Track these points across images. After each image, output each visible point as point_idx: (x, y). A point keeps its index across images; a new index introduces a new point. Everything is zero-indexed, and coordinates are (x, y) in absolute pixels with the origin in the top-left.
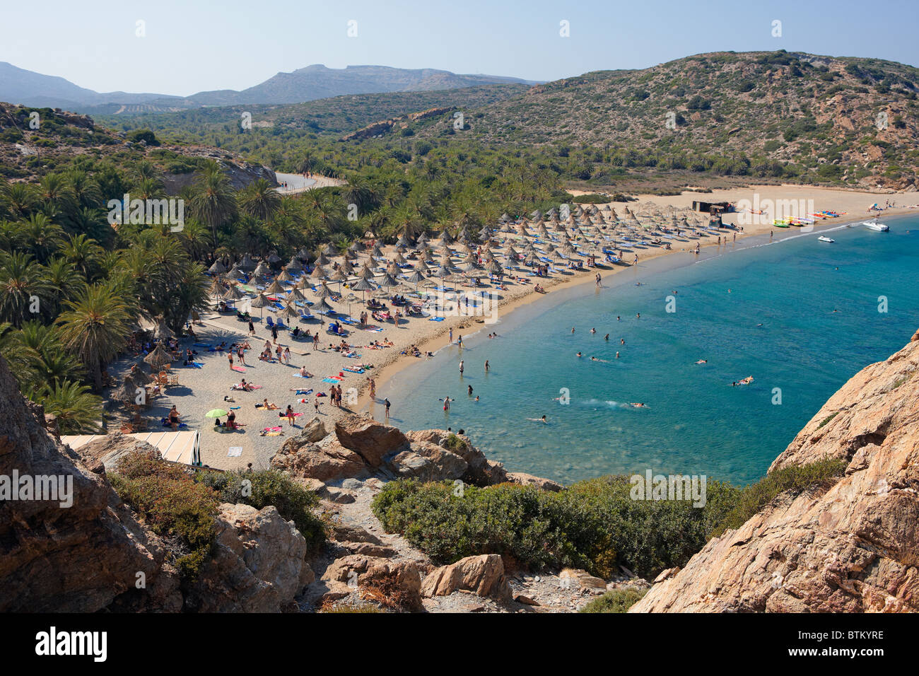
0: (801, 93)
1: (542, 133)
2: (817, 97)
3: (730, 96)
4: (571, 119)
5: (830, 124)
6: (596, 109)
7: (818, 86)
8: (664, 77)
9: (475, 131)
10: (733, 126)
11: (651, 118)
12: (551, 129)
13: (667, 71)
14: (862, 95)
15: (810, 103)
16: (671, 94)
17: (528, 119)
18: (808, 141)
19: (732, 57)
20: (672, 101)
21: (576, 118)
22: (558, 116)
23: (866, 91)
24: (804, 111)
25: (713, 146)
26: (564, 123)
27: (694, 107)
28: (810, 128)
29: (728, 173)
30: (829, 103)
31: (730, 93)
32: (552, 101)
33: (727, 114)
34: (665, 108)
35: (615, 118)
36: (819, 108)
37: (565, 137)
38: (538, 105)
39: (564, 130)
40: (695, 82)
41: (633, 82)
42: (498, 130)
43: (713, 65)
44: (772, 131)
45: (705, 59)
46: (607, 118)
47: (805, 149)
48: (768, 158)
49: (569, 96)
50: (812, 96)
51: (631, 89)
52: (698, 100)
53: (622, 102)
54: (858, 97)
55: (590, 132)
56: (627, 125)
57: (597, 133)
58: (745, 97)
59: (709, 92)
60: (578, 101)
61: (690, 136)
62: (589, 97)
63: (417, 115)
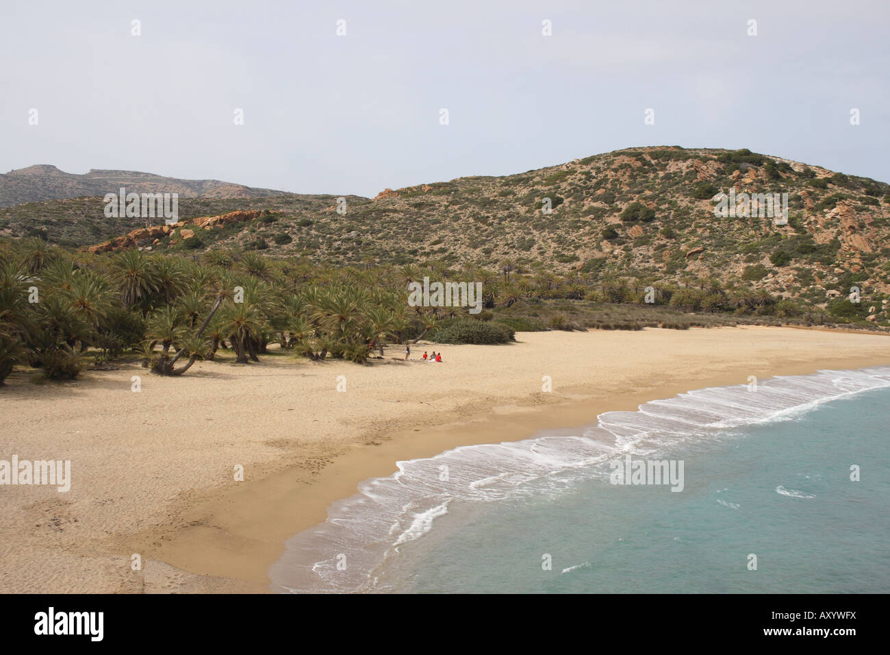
1: (403, 250)
2: (810, 209)
3: (684, 204)
4: (446, 232)
5: (835, 244)
6: (484, 220)
7: (810, 193)
8: (583, 177)
9: (300, 245)
10: (691, 246)
11: (567, 233)
12: (417, 246)
13: (586, 168)
14: (872, 207)
15: (800, 216)
16: (595, 200)
17: (380, 231)
18: (808, 267)
19: (679, 154)
20: (598, 210)
21: (453, 231)
22: (426, 228)
24: (793, 226)
25: (665, 273)
26: (436, 238)
27: (631, 218)
28: (807, 249)
29: (696, 308)
30: (828, 216)
31: (683, 202)
32: (417, 205)
33: (680, 229)
34: (588, 219)
35: (514, 232)
36: (816, 222)
37: (439, 257)
38: (395, 211)
39: (436, 247)
40: (628, 185)
41: (538, 183)
42: (336, 244)
43: (653, 162)
44: (752, 252)
45: (642, 153)
46: (501, 231)
47: (805, 277)
48: (751, 289)
49: (444, 200)
50: (802, 207)
51: (533, 194)
52: (636, 208)
53: (522, 210)
54: (867, 210)
55: (478, 251)
56: (532, 243)
57: (488, 252)
58: (705, 205)
59: (652, 198)
60: (456, 207)
61: (629, 258)
62: (472, 201)
63: (209, 220)
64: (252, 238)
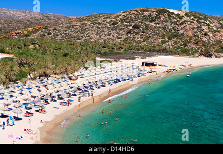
0: (171, 23)
1: (79, 36)
2: (178, 25)
5: (183, 34)
6: (99, 28)
7: (178, 21)
9: (54, 35)
10: (149, 35)
11: (119, 31)
12: (83, 35)
13: (124, 14)
14: (192, 24)
15: (175, 27)
16: (126, 23)
17: (73, 31)
18: (176, 40)
19: (147, 10)
20: (127, 25)
21: (92, 31)
22: (85, 30)
23: (193, 23)
24: (173, 29)
25: (143, 41)
26: (87, 33)
27: (135, 27)
28: (176, 35)
29: (150, 51)
30: (182, 27)
31: (148, 23)
32: (82, 24)
33: (146, 30)
34: (124, 27)
35: (106, 31)
36: (179, 28)
37: (88, 38)
38: (77, 26)
40: (134, 18)
41: (112, 18)
42: (63, 35)
43: (140, 12)
44: (163, 36)
45: (138, 10)
46: (103, 31)
47: (176, 43)
48: (163, 46)
49: (89, 23)
50: (176, 24)
51: (111, 21)
52: (136, 25)
53: (108, 25)
55: (97, 36)
56: (111, 34)
57: (100, 36)
58: (153, 24)
59: (139, 22)
60: (92, 25)
61: (134, 38)
62: (96, 23)
63: (31, 29)
64: (42, 33)
